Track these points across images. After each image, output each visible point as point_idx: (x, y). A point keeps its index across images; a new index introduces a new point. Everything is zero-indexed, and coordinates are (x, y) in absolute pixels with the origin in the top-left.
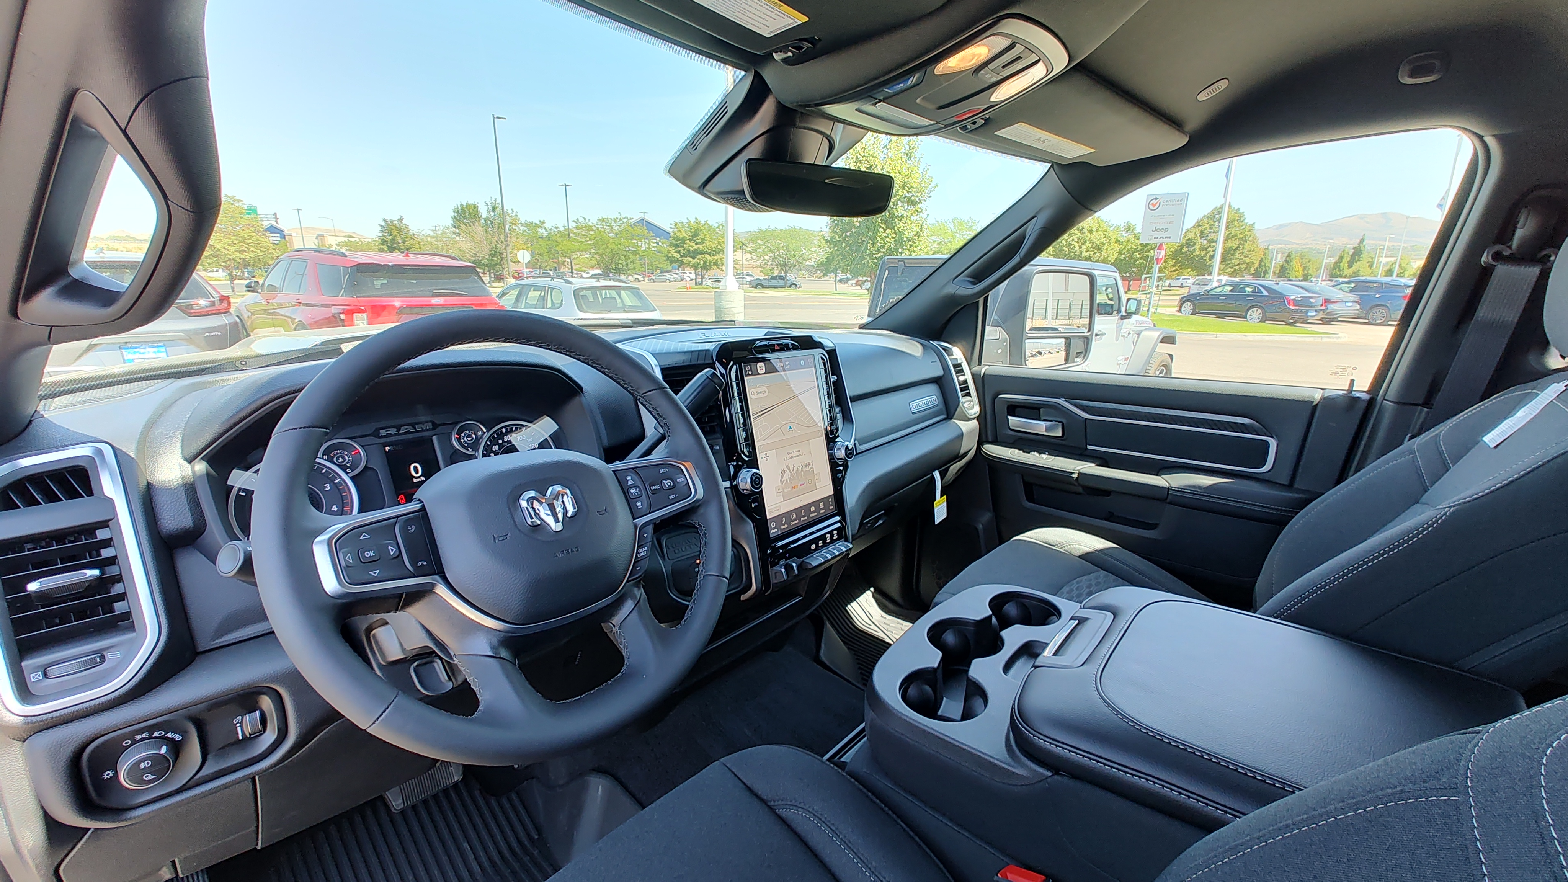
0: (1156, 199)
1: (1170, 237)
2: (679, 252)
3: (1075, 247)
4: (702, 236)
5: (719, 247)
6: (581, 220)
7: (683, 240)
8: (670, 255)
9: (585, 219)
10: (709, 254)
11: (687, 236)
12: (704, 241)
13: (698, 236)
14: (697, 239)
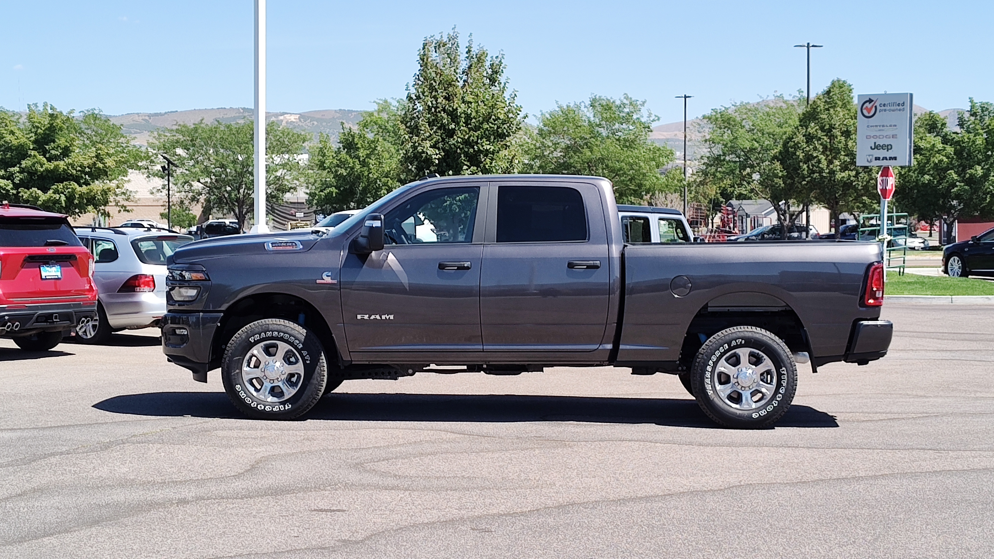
0: (870, 101)
1: (895, 158)
3: (819, 162)
4: (62, 142)
7: (21, 152)
10: (77, 179)
11: (28, 142)
12: (66, 152)
13: (54, 142)
14: (51, 148)
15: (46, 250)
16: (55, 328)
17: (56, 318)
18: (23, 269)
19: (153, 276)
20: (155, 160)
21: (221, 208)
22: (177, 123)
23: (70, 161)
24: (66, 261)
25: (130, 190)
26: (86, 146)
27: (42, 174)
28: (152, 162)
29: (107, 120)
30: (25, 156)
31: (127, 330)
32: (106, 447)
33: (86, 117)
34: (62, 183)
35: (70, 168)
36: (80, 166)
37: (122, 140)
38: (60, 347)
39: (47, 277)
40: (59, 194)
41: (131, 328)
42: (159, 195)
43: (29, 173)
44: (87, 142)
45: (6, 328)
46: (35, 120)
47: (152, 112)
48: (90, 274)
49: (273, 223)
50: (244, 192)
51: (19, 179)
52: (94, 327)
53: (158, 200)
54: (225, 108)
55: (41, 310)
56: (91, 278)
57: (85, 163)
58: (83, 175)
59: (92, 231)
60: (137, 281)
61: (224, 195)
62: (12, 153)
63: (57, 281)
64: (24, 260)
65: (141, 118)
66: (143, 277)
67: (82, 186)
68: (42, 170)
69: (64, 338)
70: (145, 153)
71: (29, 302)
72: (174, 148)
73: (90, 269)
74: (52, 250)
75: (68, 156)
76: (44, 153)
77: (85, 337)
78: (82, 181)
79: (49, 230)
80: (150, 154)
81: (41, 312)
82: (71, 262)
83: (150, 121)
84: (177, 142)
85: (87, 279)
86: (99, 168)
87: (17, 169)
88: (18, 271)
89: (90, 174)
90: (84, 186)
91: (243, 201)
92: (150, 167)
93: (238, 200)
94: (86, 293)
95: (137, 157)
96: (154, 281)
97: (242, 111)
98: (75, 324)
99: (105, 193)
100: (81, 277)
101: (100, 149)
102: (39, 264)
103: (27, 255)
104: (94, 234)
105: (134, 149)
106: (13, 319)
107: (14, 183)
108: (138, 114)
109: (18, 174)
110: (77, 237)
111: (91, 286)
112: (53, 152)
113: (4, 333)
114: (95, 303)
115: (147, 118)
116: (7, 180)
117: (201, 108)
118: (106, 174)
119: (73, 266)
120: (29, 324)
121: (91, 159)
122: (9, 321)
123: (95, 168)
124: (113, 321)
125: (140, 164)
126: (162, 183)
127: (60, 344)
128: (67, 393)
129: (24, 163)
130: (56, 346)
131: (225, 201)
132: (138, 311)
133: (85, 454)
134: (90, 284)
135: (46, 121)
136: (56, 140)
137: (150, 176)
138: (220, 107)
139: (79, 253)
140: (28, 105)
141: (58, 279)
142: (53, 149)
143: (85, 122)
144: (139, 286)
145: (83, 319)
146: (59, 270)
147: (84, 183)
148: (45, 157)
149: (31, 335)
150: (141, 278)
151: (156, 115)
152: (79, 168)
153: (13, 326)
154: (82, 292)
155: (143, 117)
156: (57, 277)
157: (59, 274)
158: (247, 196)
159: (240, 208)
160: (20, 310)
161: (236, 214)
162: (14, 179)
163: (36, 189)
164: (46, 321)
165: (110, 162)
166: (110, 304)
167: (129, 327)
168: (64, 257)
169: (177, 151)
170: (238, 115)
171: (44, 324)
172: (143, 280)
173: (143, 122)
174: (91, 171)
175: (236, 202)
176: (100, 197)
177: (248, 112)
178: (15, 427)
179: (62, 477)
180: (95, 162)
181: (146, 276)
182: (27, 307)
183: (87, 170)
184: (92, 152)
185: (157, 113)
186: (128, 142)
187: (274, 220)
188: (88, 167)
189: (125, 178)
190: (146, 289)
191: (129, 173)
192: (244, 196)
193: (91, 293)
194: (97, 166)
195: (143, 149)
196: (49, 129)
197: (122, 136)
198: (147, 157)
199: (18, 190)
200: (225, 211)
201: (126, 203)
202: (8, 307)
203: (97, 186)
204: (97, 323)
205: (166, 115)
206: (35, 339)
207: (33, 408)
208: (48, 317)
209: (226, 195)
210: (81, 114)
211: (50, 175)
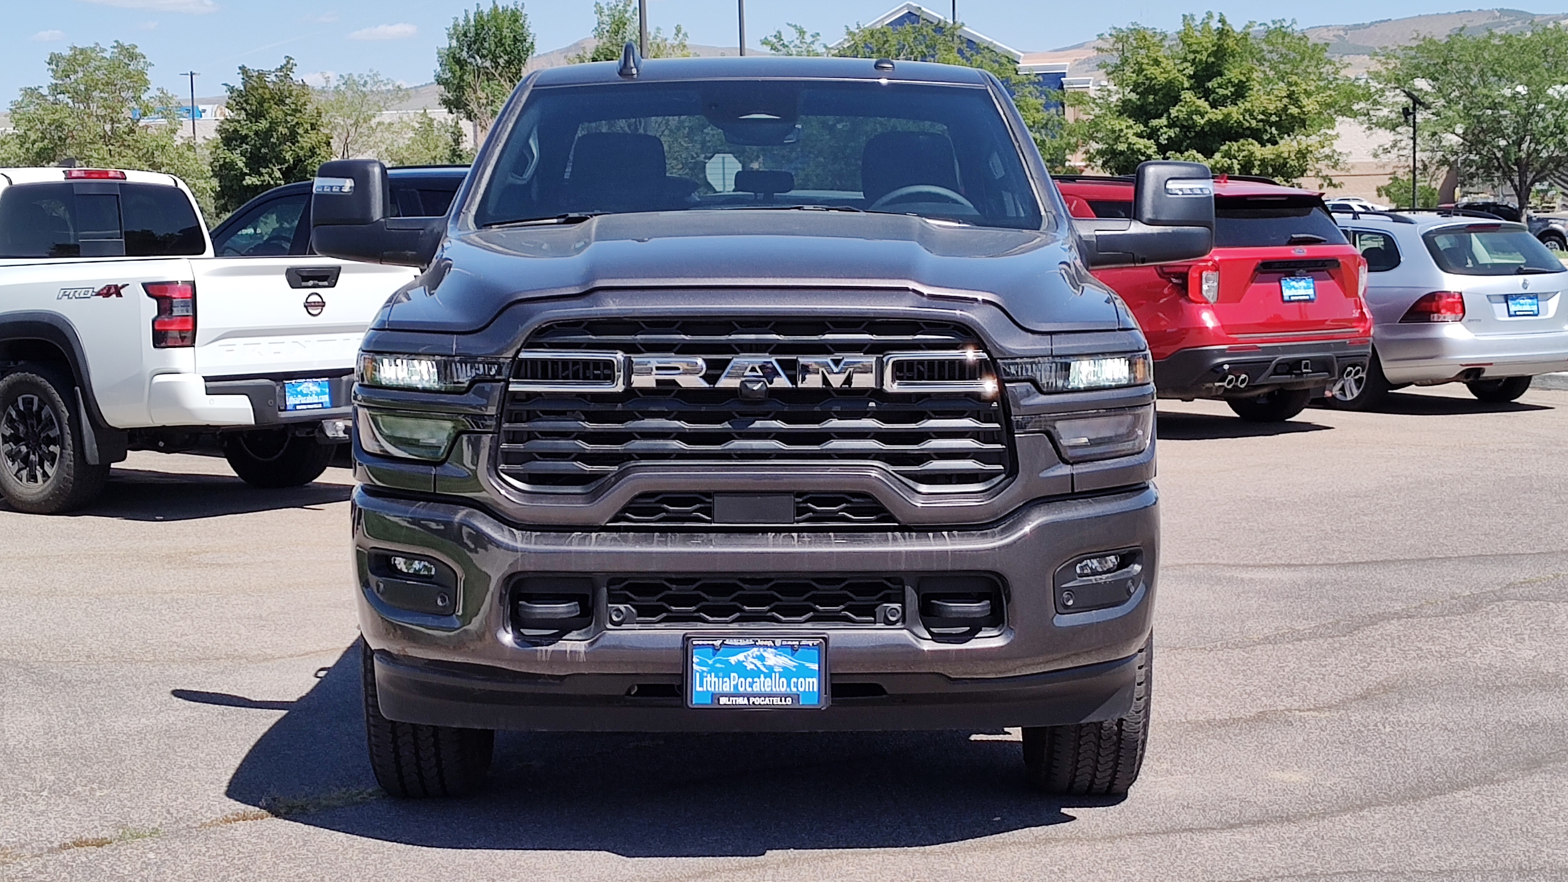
2: (1152, 135)
4: (1233, 74)
5: (1293, 110)
6: (790, 35)
7: (1170, 93)
8: (1122, 147)
9: (802, 33)
10: (1256, 135)
11: (1181, 77)
12: (1240, 91)
13: (1221, 75)
14: (1216, 86)
15: (1289, 251)
16: (1303, 383)
17: (1306, 368)
18: (1253, 284)
19: (1461, 294)
20: (1379, 100)
21: (1489, 177)
22: (1418, 35)
23: (1248, 105)
24: (1323, 271)
25: (1338, 150)
26: (1270, 81)
27: (1203, 128)
28: (1376, 103)
29: (1304, 37)
30: (1176, 100)
31: (1413, 386)
32: (1472, 605)
33: (1269, 32)
34: (1236, 141)
35: (1247, 117)
36: (1263, 113)
37: (1329, 68)
38: (1306, 415)
39: (1293, 298)
40: (1230, 159)
41: (1422, 383)
42: (1384, 158)
43: (1182, 127)
44: (1271, 74)
45: (1225, 384)
46: (1193, 40)
47: (1350, 23)
48: (1360, 293)
49: (1563, 199)
50: (1529, 147)
51: (1166, 137)
52: (1359, 382)
53: (1384, 166)
54: (1469, 11)
55: (1283, 353)
56: (1363, 300)
57: (1271, 108)
58: (1268, 128)
59: (1354, 218)
60: (1434, 304)
61: (1494, 154)
62: (1155, 95)
63: (1309, 304)
64: (1255, 270)
65: (1331, 33)
66: (1444, 295)
67: (1265, 146)
68: (1202, 122)
69: (1312, 400)
70: (1364, 89)
71: (1264, 340)
72: (1412, 79)
73: (1360, 283)
74: (1301, 251)
75: (1243, 98)
76: (1206, 94)
77: (1342, 398)
78: (1265, 138)
79: (1293, 218)
80: (1373, 90)
81: (1281, 357)
82: (1330, 271)
83: (1347, 37)
84: (1417, 67)
85: (1356, 301)
86: (1292, 115)
87: (1164, 121)
88: (1246, 286)
89: (1278, 125)
90: (1269, 146)
91: (1527, 164)
92: (1371, 113)
93: (1518, 161)
94: (1354, 324)
95: (1352, 96)
96: (1462, 303)
97: (1498, 14)
98: (1336, 378)
99: (1302, 155)
100: (1346, 296)
101: (1296, 84)
102: (1278, 276)
103: (1260, 261)
104: (1357, 223)
105: (1347, 83)
106: (1236, 368)
107: (1158, 145)
108: (1327, 27)
109: (1165, 129)
110: (1339, 229)
111: (1362, 313)
112: (1221, 91)
113: (1221, 392)
114: (1368, 341)
115: (1342, 33)
116: (1149, 139)
117: (1430, 13)
118: (1303, 123)
119: (1333, 278)
120: (1264, 375)
121: (1281, 101)
122: (1230, 372)
123: (1287, 115)
124: (1391, 371)
125: (1355, 107)
126: (1393, 138)
127: (1305, 410)
128: (1353, 500)
129: (1174, 112)
130: (1298, 413)
131: (1496, 164)
132: (1434, 354)
133: (1442, 619)
134: (1362, 309)
135: (1209, 42)
136: (1226, 71)
137: (1373, 126)
138: (1462, 10)
139: (1343, 256)
140: (1184, 15)
141: (1310, 300)
142: (1220, 86)
143: (1267, 40)
144: (1438, 312)
145: (1349, 369)
146: (1312, 285)
147: (1268, 141)
148: (1206, 100)
149: (1259, 395)
150: (1440, 297)
151: (1357, 27)
152: (1261, 117)
153: (1237, 381)
154: (1349, 322)
155: (1336, 33)
156: (1307, 297)
157: (1311, 292)
158: (1534, 155)
159: (1522, 174)
160: (1249, 354)
161: (1515, 187)
162: (1158, 138)
163: (1195, 152)
164: (1289, 373)
165: (1310, 105)
166: (1386, 343)
167: (1418, 383)
168: (1320, 263)
169: (1416, 83)
170: (1491, 21)
171: (1287, 378)
172: (1444, 301)
173: (1336, 40)
174: (1281, 120)
175: (1514, 164)
176: (1295, 163)
177: (1509, 16)
178: (1293, 562)
179: (1420, 665)
180: (1286, 106)
181: (1448, 294)
182: (1260, 348)
183: (1274, 118)
184: (1281, 89)
185: (1359, 25)
186: (1337, 72)
187: (1563, 193)
188: (1275, 114)
189: (1330, 132)
190: (1449, 316)
191: (1337, 124)
192: (1529, 155)
193: (1362, 324)
194: (1289, 111)
195: (1362, 82)
196: (1214, 54)
197: (1330, 62)
198: (1368, 96)
199: (1164, 155)
200: (1496, 182)
201: (1331, 172)
202: (1230, 349)
203: (1288, 146)
204: (1363, 375)
205: (1372, 27)
206: (1263, 401)
207: (1307, 525)
208: (1293, 366)
209: (1499, 155)
210: (1262, 27)
211: (1214, 129)
